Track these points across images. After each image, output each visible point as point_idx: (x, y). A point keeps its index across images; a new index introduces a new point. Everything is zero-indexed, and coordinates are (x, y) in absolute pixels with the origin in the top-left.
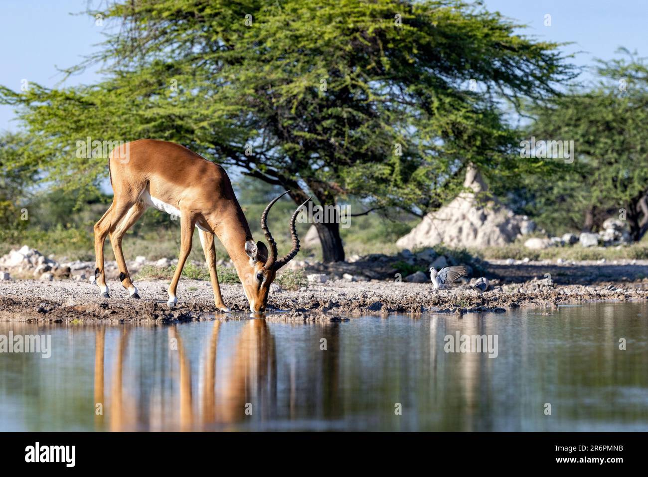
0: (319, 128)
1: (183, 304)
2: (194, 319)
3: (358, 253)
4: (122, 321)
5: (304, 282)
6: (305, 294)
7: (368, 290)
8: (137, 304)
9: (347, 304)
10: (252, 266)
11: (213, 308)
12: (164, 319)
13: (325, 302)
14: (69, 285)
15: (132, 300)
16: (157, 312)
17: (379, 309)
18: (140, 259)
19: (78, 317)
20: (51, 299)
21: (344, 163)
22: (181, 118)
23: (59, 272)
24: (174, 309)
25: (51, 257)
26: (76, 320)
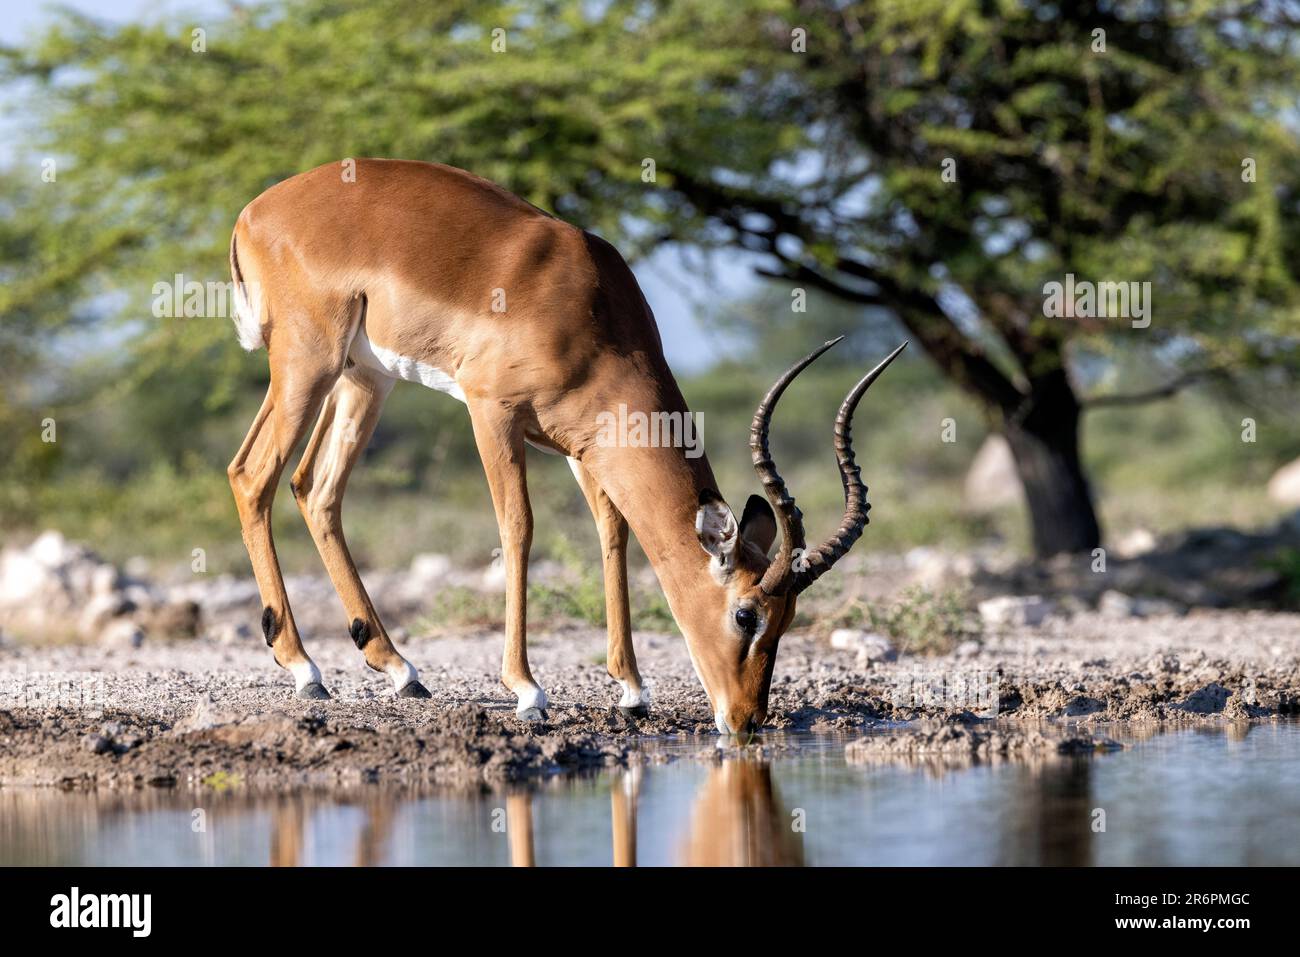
0: (1005, 115)
1: (573, 712)
2: (609, 760)
3: (1145, 524)
4: (372, 776)
5: (970, 626)
6: (975, 665)
7: (1181, 644)
8: (421, 715)
9: (1114, 695)
10: (719, 582)
11: (671, 722)
12: (510, 764)
13: (1040, 691)
14: (195, 659)
15: (402, 703)
16: (488, 741)
17: (1218, 706)
18: (428, 568)
19: (227, 767)
20: (137, 707)
21: (1090, 228)
22: (558, 93)
23: (164, 618)
24: (543, 730)
25: (137, 567)
26: (220, 774)
